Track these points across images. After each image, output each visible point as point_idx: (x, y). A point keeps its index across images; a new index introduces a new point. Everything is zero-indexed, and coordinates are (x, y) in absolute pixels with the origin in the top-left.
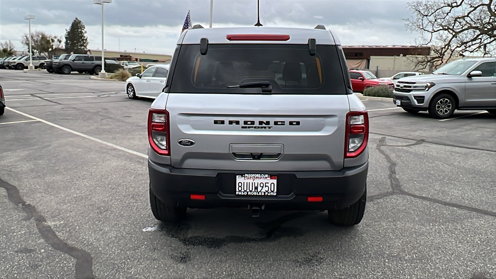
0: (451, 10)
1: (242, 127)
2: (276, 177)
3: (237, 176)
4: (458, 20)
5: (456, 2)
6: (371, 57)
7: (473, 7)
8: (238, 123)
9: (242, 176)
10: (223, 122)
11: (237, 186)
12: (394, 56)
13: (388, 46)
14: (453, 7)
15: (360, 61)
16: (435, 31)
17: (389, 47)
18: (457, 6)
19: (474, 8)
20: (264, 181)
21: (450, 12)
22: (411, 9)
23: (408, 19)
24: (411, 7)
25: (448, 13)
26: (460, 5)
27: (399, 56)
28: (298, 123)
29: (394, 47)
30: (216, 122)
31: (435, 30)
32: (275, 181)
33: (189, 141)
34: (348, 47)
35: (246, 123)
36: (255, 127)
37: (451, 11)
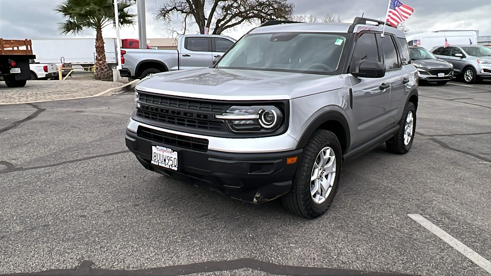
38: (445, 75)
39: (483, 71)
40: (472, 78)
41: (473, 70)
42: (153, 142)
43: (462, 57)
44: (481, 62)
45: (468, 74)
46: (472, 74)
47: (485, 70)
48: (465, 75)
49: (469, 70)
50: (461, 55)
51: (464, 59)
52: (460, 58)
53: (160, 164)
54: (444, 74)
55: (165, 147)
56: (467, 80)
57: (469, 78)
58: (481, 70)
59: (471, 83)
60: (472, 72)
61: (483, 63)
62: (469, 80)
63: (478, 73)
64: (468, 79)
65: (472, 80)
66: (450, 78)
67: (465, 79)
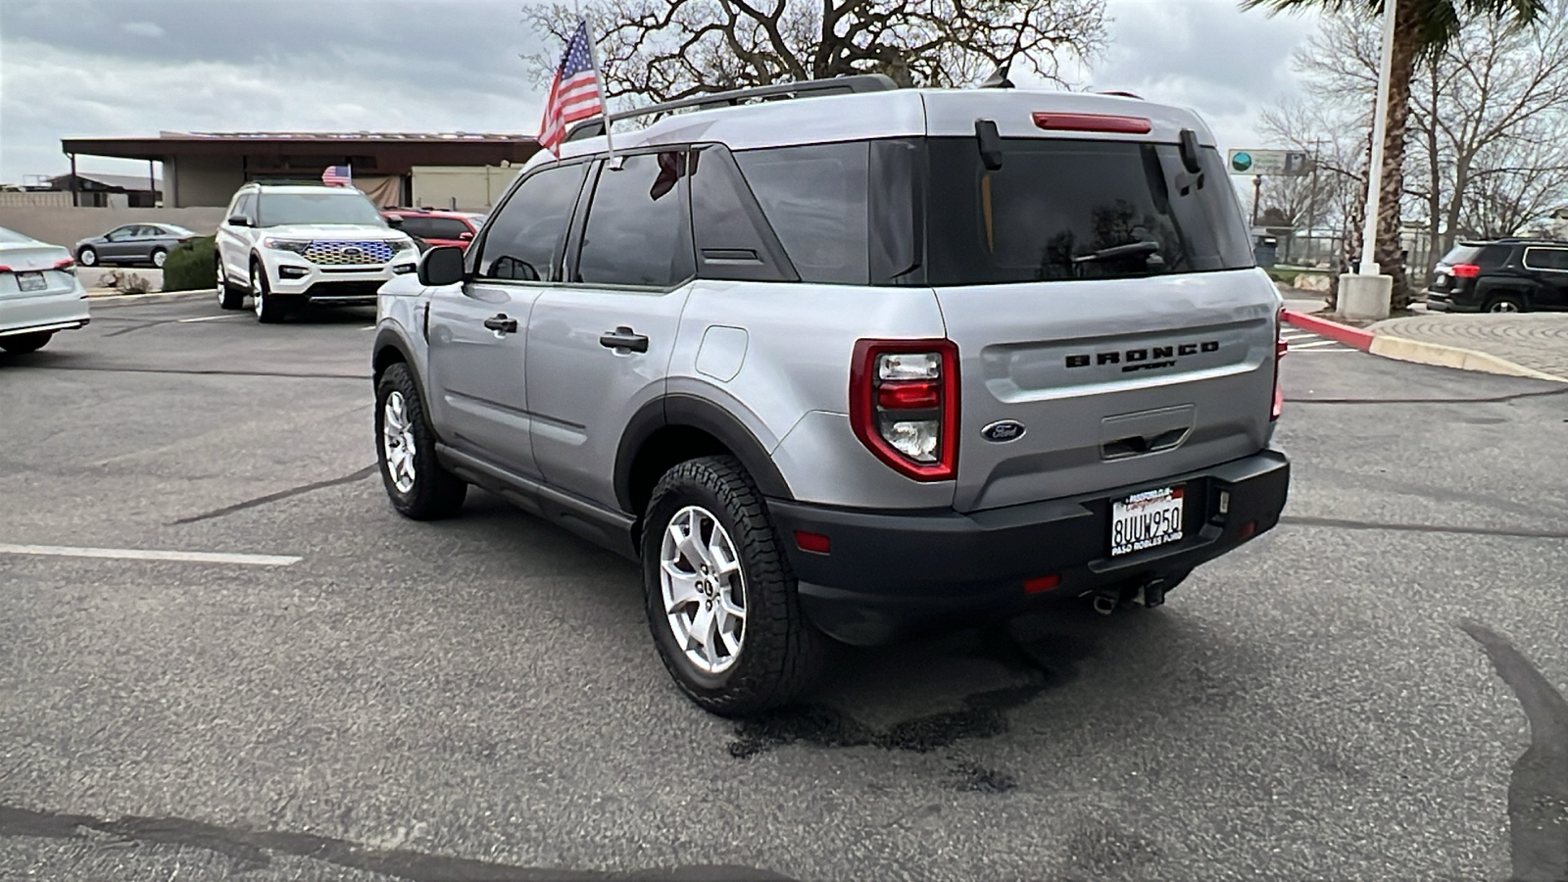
0: (643, 36)
1: (1126, 369)
2: (1182, 492)
3: (1115, 506)
4: (656, 64)
5: (653, 15)
6: (415, 169)
7: (691, 31)
8: (1115, 358)
9: (1124, 503)
10: (1085, 361)
11: (1114, 533)
12: (483, 165)
13: (445, 137)
14: (647, 28)
15: (378, 182)
16: (612, 95)
17: (447, 137)
18: (659, 26)
19: (693, 35)
20: (1160, 507)
21: (641, 42)
22: (538, 27)
23: (538, 56)
24: (535, 20)
25: (637, 44)
26: (666, 22)
27: (499, 165)
28: (1215, 345)
29: (460, 140)
30: (1071, 362)
31: (614, 92)
32: (1179, 502)
33: (1014, 425)
34: (313, 138)
35: (1130, 356)
36: (1147, 366)
37: (644, 40)
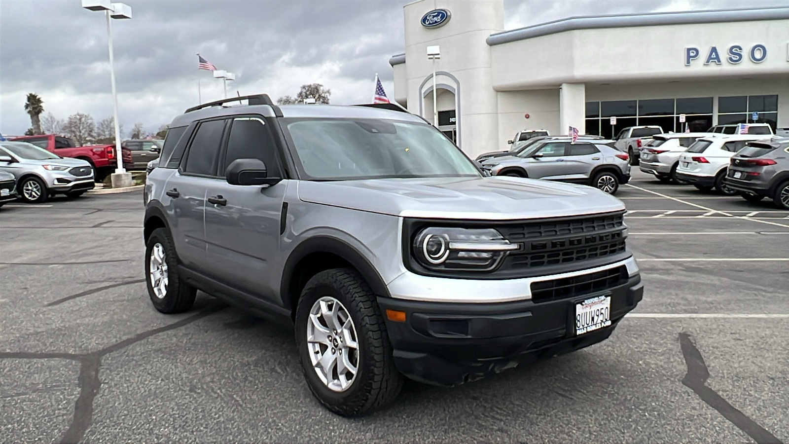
38: (10, 191)
39: (56, 182)
40: (39, 194)
41: (40, 181)
42: (572, 300)
43: (10, 162)
44: (50, 168)
45: (30, 188)
46: (39, 187)
47: (59, 180)
48: (24, 191)
49: (31, 182)
50: (9, 158)
51: (14, 165)
52: (7, 163)
53: (589, 329)
54: (8, 190)
55: (596, 297)
56: (30, 198)
57: (33, 193)
58: (53, 181)
59: (38, 201)
60: (37, 184)
61: (53, 170)
62: (34, 197)
63: (50, 185)
64: (31, 195)
65: (41, 197)
66: (16, 197)
67: (27, 196)
